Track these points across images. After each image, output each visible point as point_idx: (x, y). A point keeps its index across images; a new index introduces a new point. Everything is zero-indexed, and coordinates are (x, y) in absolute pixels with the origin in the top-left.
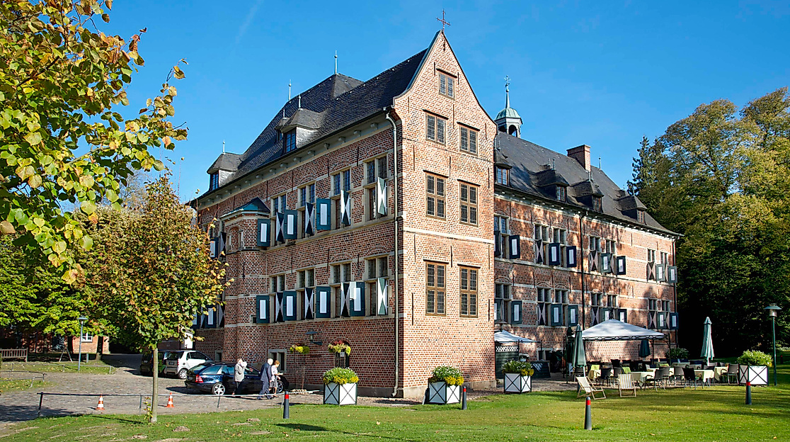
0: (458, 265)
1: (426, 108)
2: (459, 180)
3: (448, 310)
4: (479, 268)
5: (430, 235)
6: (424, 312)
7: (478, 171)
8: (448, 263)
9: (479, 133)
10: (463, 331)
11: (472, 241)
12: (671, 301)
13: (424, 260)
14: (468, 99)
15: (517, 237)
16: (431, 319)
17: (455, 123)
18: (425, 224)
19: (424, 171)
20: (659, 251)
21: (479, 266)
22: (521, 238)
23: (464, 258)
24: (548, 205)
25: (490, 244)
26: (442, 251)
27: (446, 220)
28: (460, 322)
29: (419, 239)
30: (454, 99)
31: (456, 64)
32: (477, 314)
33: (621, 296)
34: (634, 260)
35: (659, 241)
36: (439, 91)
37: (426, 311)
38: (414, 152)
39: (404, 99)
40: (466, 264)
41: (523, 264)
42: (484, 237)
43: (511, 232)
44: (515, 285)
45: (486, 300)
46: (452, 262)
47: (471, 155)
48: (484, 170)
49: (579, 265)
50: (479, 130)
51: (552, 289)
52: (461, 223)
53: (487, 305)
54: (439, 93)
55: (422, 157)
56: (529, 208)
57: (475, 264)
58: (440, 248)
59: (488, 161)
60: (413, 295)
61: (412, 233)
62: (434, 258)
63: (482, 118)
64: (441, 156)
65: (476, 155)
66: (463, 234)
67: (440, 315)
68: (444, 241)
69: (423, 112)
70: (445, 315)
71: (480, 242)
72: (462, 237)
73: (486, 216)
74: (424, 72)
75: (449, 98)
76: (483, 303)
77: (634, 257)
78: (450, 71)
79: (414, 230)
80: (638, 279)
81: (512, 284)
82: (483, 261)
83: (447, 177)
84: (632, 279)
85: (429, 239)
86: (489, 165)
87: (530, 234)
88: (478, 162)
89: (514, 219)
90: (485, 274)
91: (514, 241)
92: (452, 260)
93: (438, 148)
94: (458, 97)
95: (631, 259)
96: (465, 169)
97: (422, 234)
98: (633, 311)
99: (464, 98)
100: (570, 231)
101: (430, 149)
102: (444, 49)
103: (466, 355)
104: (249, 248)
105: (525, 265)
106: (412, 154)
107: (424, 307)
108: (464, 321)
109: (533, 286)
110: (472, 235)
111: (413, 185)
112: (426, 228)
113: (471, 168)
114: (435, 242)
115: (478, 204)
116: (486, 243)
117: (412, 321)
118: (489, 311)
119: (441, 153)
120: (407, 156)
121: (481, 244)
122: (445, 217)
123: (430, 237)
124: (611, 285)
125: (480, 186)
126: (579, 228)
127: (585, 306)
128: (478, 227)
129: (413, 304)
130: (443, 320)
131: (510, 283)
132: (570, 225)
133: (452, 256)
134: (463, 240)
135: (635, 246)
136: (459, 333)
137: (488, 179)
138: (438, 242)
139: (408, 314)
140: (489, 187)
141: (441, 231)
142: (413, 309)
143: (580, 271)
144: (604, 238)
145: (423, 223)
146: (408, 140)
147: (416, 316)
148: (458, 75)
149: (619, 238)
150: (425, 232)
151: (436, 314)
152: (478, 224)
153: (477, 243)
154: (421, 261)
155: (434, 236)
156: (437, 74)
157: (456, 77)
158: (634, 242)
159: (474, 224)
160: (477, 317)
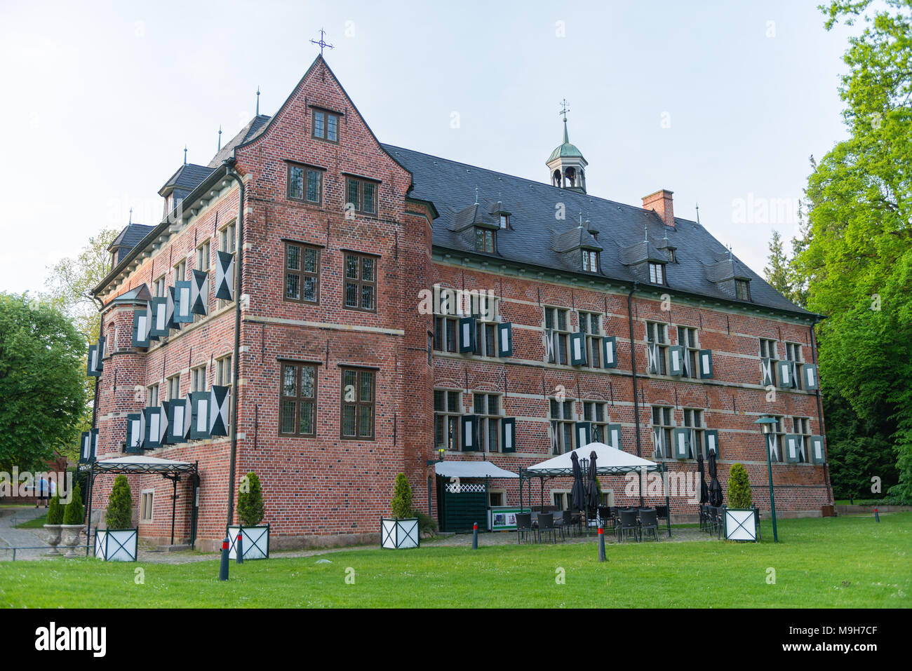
0: (339, 366)
1: (290, 157)
2: (342, 250)
3: (321, 430)
4: (378, 369)
5: (289, 325)
6: (274, 432)
7: (377, 235)
8: (321, 364)
9: (380, 187)
10: (347, 459)
11: (364, 332)
12: (812, 418)
13: (279, 360)
14: (363, 142)
15: (507, 326)
16: (287, 442)
17: (339, 174)
18: (283, 311)
19: (284, 240)
20: (783, 342)
21: (378, 367)
22: (513, 326)
23: (350, 356)
24: (567, 278)
25: (397, 335)
26: (311, 347)
27: (319, 305)
28: (341, 447)
29: (270, 331)
30: (337, 143)
31: (342, 96)
32: (373, 435)
33: (710, 410)
34: (736, 355)
35: (782, 327)
36: (313, 134)
37: (280, 431)
38: (266, 216)
39: (253, 148)
40: (354, 364)
41: (524, 365)
42: (386, 326)
43: (503, 319)
44: (509, 394)
45: (389, 415)
46: (329, 362)
47: (364, 216)
48: (387, 234)
49: (629, 365)
50: (380, 182)
51: (577, 400)
52: (345, 308)
53: (392, 421)
54: (313, 137)
55: (279, 222)
56: (535, 283)
57: (369, 364)
58: (308, 343)
59: (395, 223)
60: (257, 408)
61: (259, 323)
62: (295, 357)
63: (387, 166)
64: (312, 219)
65: (375, 215)
66: (350, 323)
67: (305, 436)
68: (315, 333)
69: (283, 163)
70: (314, 436)
71: (379, 334)
72: (347, 327)
73: (390, 297)
74: (287, 111)
75: (329, 141)
76: (383, 420)
77: (734, 351)
78: (332, 107)
79: (262, 319)
80: (745, 385)
81: (504, 395)
82: (385, 360)
83: (323, 247)
84: (732, 384)
85: (287, 330)
86: (397, 228)
87: (537, 321)
88: (377, 224)
89: (509, 300)
90: (388, 378)
91: (505, 332)
92: (329, 359)
93: (308, 209)
94: (344, 139)
95: (727, 354)
96: (354, 235)
97: (276, 324)
98: (737, 434)
99: (355, 140)
100: (609, 315)
101: (295, 211)
102: (323, 80)
103: (351, 494)
104: (123, 349)
105: (527, 365)
106: (263, 218)
107: (276, 424)
108: (348, 445)
109: (542, 397)
110: (365, 325)
111: (263, 259)
112: (284, 316)
113: (365, 232)
114: (299, 335)
115: (376, 280)
116: (390, 334)
117: (256, 444)
118: (395, 431)
119: (314, 215)
120: (255, 221)
121: (381, 337)
122: (318, 300)
123: (291, 328)
124: (691, 395)
125: (380, 257)
126: (626, 311)
127: (641, 425)
128: (376, 313)
129: (256, 420)
130: (309, 443)
131: (500, 392)
132: (609, 306)
133: (327, 353)
134: (349, 331)
135: (736, 334)
136: (339, 461)
137: (396, 247)
138: (303, 335)
139: (247, 435)
140: (396, 258)
141: (309, 319)
142: (256, 427)
143: (630, 373)
144: (674, 325)
145: (278, 310)
146: (257, 200)
147: (263, 437)
148: (346, 111)
149: (704, 324)
150: (282, 321)
151: (297, 435)
152: (375, 308)
153: (373, 336)
154: (274, 361)
155: (296, 326)
156: (310, 111)
157: (342, 114)
158: (732, 328)
159: (369, 309)
160: (372, 439)
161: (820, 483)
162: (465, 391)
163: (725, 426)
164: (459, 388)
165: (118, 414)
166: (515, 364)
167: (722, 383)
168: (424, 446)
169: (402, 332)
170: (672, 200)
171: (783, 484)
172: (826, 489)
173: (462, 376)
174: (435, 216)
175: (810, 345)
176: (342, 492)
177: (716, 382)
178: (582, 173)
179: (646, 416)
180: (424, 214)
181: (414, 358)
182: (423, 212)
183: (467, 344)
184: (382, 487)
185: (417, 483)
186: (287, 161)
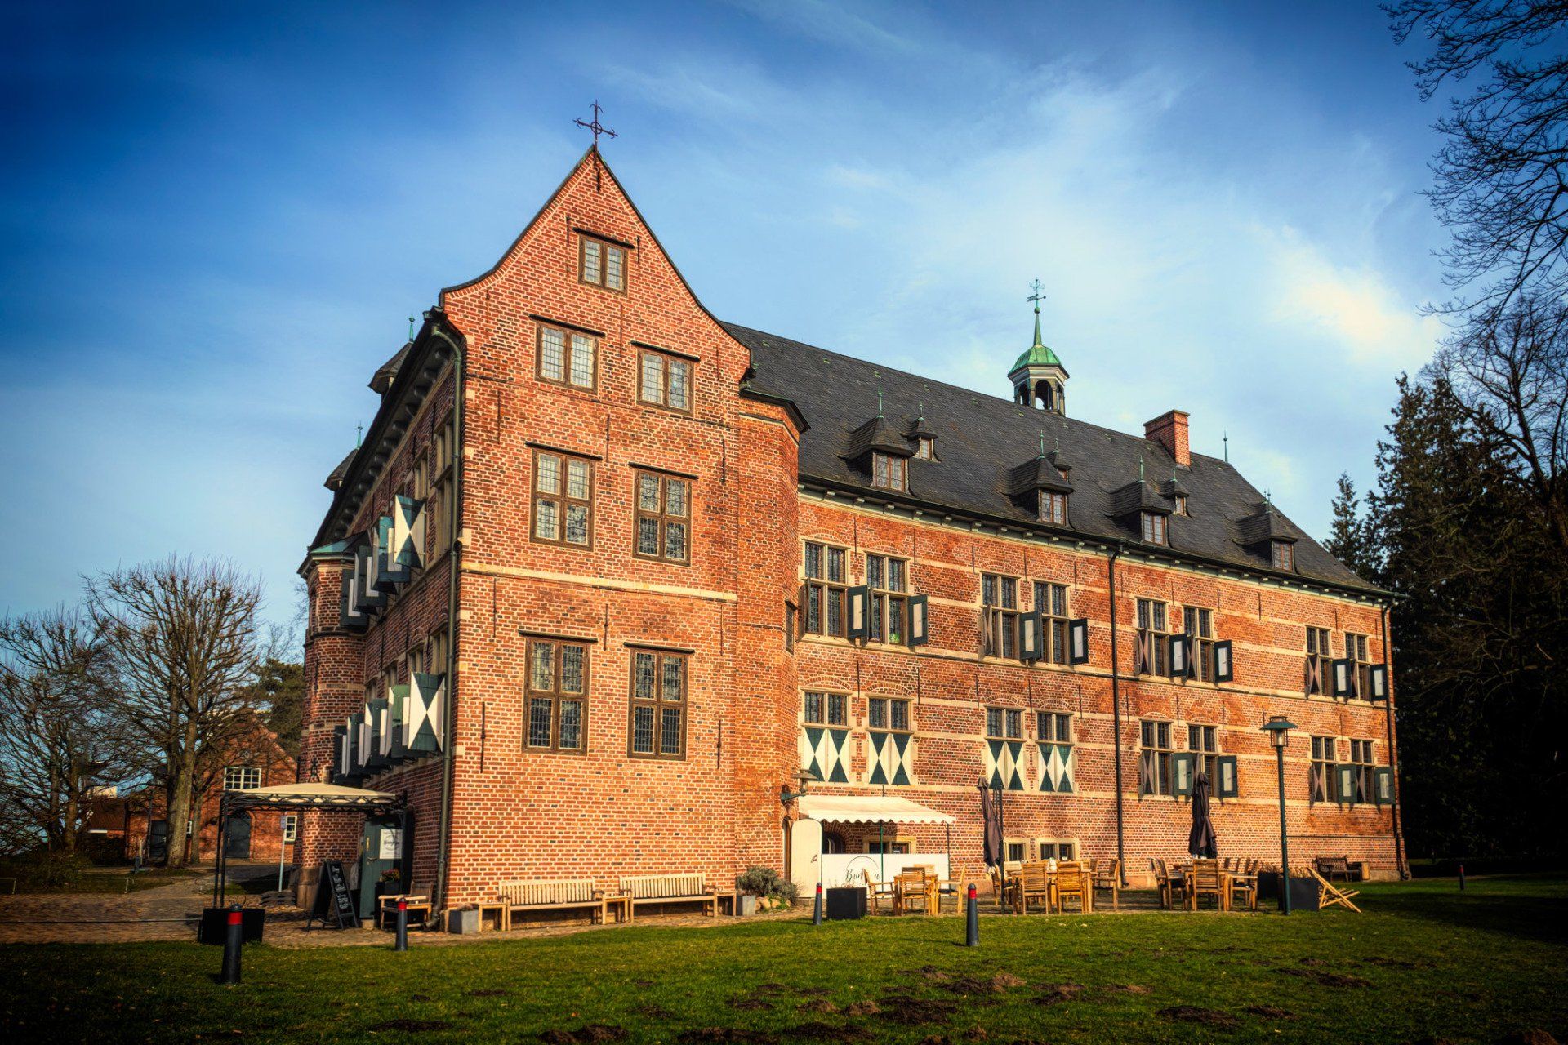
0: (627, 645)
1: (540, 312)
2: (632, 465)
3: (594, 743)
4: (692, 652)
5: (540, 580)
6: (515, 745)
7: (692, 444)
8: (595, 641)
9: (697, 367)
10: (639, 787)
11: (670, 595)
12: (1378, 741)
13: (523, 634)
14: (669, 293)
16: (538, 762)
17: (627, 343)
18: (529, 557)
19: (529, 445)
20: (1342, 631)
21: (691, 648)
23: (645, 631)
24: (1017, 532)
25: (724, 601)
26: (579, 615)
27: (592, 550)
28: (628, 769)
29: (508, 589)
30: (624, 293)
31: (633, 218)
32: (684, 752)
33: (1228, 727)
34: (1269, 650)
35: (1341, 611)
36: (581, 276)
37: (524, 743)
38: (499, 405)
39: (476, 293)
40: (652, 643)
41: (947, 658)
42: (707, 586)
43: (917, 590)
44: (924, 700)
45: (710, 722)
46: (609, 638)
47: (670, 413)
48: (708, 444)
49: (1108, 660)
50: (697, 360)
51: (1028, 710)
52: (636, 556)
53: (716, 732)
54: (581, 280)
55: (522, 416)
56: (967, 538)
57: (678, 644)
58: (573, 608)
59: (721, 425)
60: (484, 708)
61: (488, 574)
62: (551, 630)
63: (709, 335)
64: (580, 414)
65: (688, 413)
66: (644, 580)
67: (567, 752)
68: (586, 594)
69: (529, 321)
70: (584, 752)
71: (694, 598)
72: (640, 586)
73: (714, 542)
74: (536, 236)
75: (609, 290)
76: (699, 728)
77: (1267, 643)
78: (614, 235)
79: (493, 569)
80: (1280, 692)
81: (916, 700)
82: (703, 639)
83: (599, 459)
84: (1262, 691)
85: (537, 588)
86: (726, 435)
87: (968, 595)
88: (692, 427)
89: (926, 562)
90: (710, 667)
91: (918, 608)
92: (608, 635)
93: (573, 398)
94: (635, 288)
95: (1257, 648)
96: (652, 442)
97: (518, 578)
98: (1266, 762)
99: (655, 290)
100: (1080, 587)
101: (550, 399)
102: (599, 188)
103: (646, 841)
104: (328, 629)
105: (951, 658)
106: (494, 408)
107: (519, 733)
108: (642, 765)
109: (973, 705)
110: (671, 583)
111: (495, 474)
112: (532, 566)
113: (672, 439)
114: (557, 596)
115: (689, 515)
116: (712, 600)
117: (482, 763)
118: (719, 746)
119: (584, 407)
120: (480, 412)
121: (698, 602)
122: (591, 542)
123: (545, 585)
124: (1200, 705)
125: (695, 478)
126: (1106, 582)
127: (1122, 748)
128: (688, 565)
129: (483, 726)
130: (576, 763)
131: (909, 697)
132: (1081, 575)
133: (606, 625)
134: (642, 593)
135: (1270, 619)
136: (626, 791)
137: (723, 464)
138: (565, 596)
139: (468, 749)
140: (724, 481)
141: (575, 572)
142: (483, 737)
143: (1109, 672)
144: (1177, 604)
145: (521, 555)
146: (484, 378)
147: (494, 753)
148: (639, 242)
149: (1222, 603)
150: (528, 573)
151: (555, 750)
152: (688, 558)
153: (685, 600)
154: (515, 635)
155: (553, 582)
156: (576, 239)
157: (631, 247)
158: (1265, 610)
159: (678, 559)
160: (683, 758)
161: (1387, 832)
162: (856, 694)
163: (1248, 750)
164: (846, 690)
165: (321, 726)
166: (933, 656)
167: (1246, 689)
168: (777, 772)
169: (732, 596)
170: (1187, 425)
171: (1332, 833)
172: (1394, 841)
173: (851, 672)
174: (802, 427)
175: (1381, 637)
176: (631, 836)
177: (1237, 687)
178: (1060, 389)
179: (1132, 735)
180: (780, 421)
181: (761, 640)
182: (777, 417)
183: (858, 624)
184: (697, 831)
185: (764, 826)
186: (534, 317)
